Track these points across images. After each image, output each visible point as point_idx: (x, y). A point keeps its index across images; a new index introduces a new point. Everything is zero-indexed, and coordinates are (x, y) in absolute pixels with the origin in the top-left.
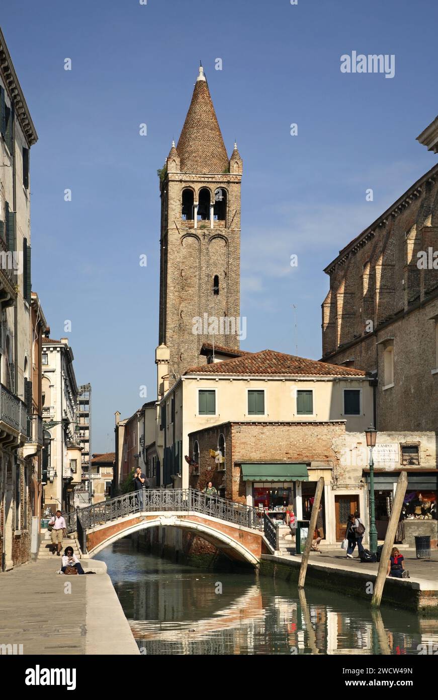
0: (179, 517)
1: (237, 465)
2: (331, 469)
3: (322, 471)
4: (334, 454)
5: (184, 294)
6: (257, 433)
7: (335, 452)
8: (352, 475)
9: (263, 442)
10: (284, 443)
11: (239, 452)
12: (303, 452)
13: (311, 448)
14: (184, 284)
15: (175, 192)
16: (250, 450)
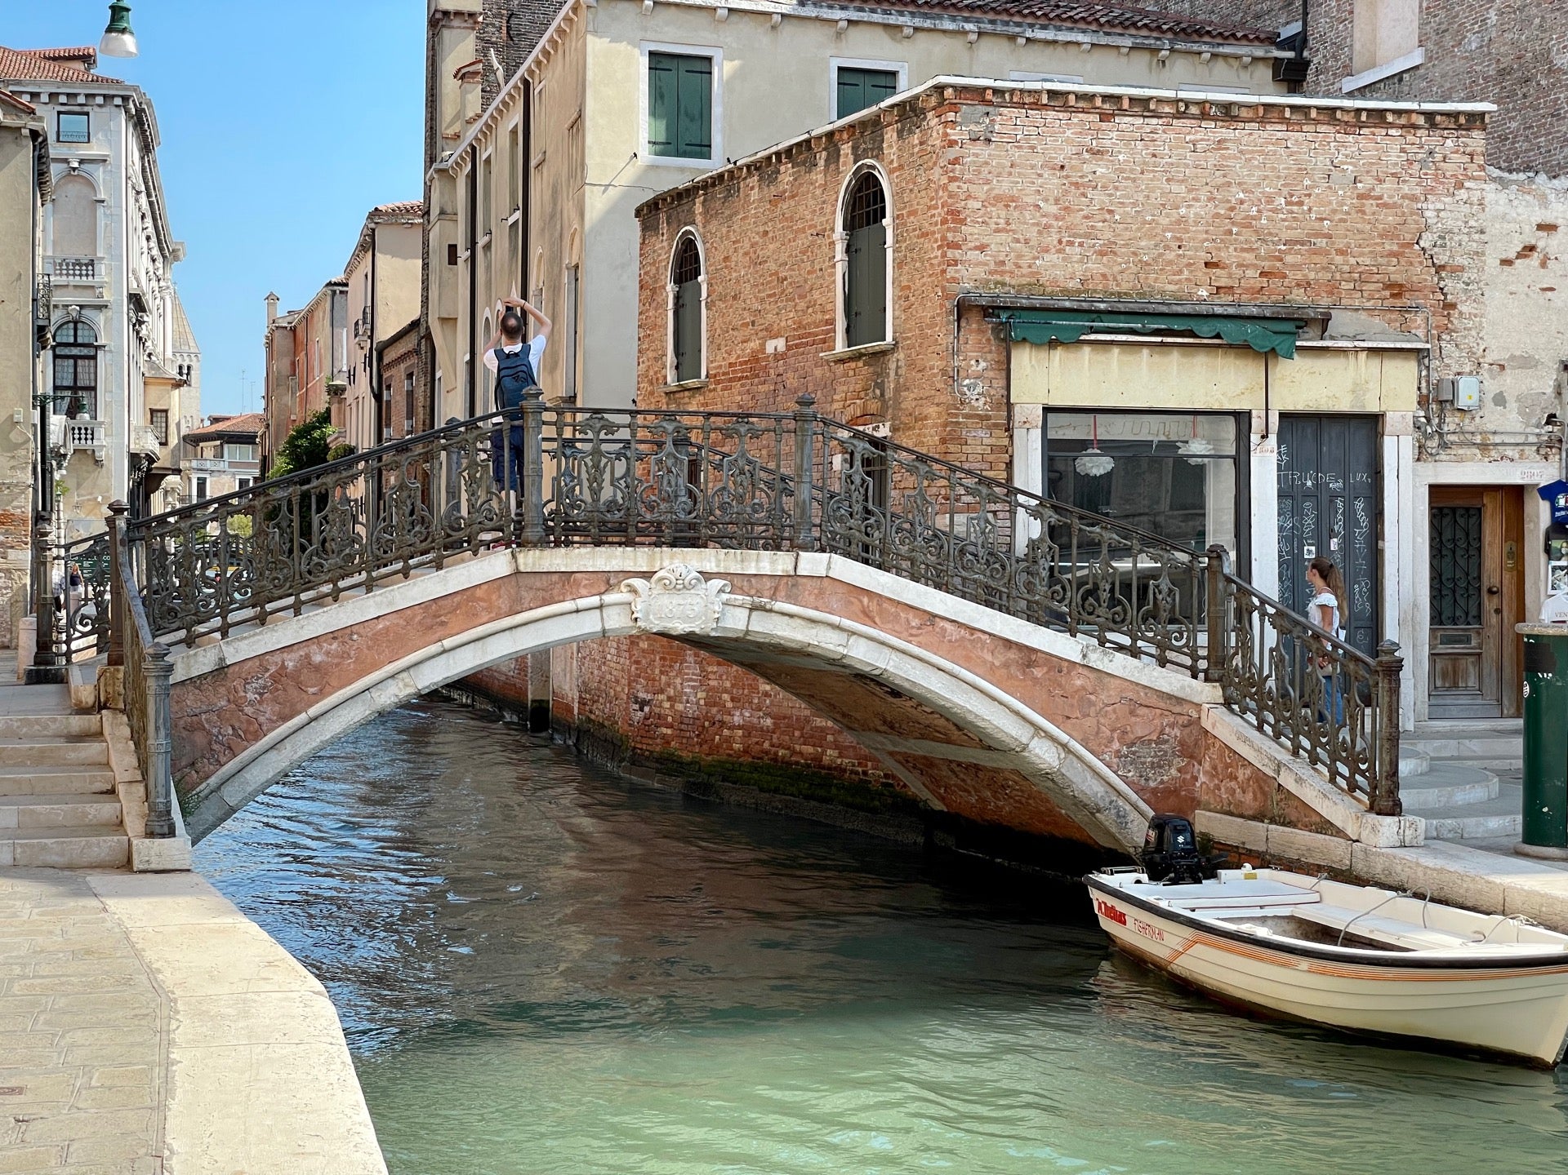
0: (737, 582)
2: (1419, 354)
3: (1375, 363)
4: (1430, 278)
6: (1070, 150)
7: (1439, 269)
8: (1510, 383)
9: (1099, 198)
10: (1197, 209)
11: (982, 248)
12: (1289, 259)
13: (1322, 242)
16: (1032, 233)
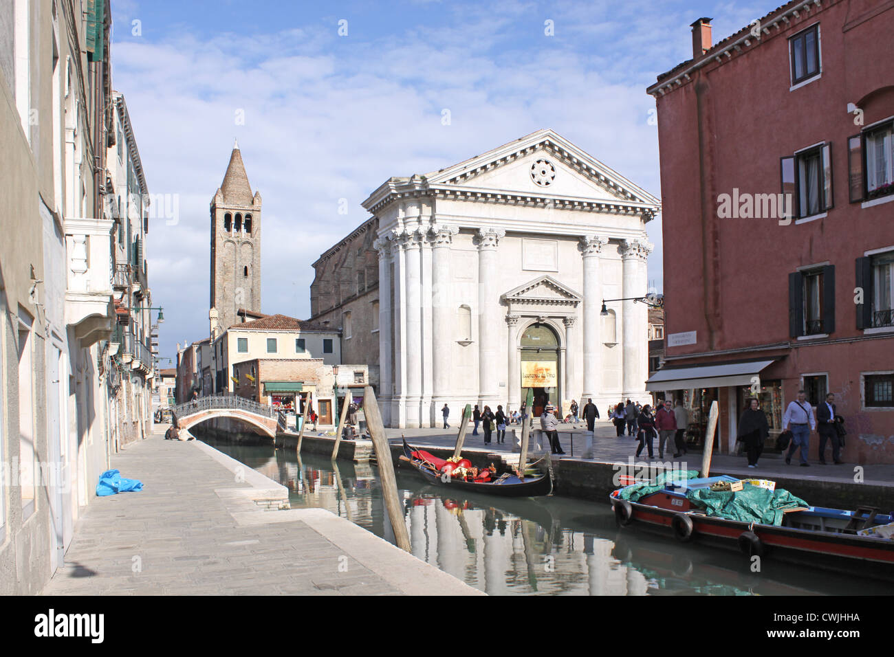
1: (262, 383)
2: (316, 385)
3: (311, 386)
4: (317, 377)
5: (226, 277)
6: (273, 365)
8: (327, 388)
10: (289, 371)
12: (300, 376)
13: (305, 374)
14: (226, 271)
15: (220, 216)
